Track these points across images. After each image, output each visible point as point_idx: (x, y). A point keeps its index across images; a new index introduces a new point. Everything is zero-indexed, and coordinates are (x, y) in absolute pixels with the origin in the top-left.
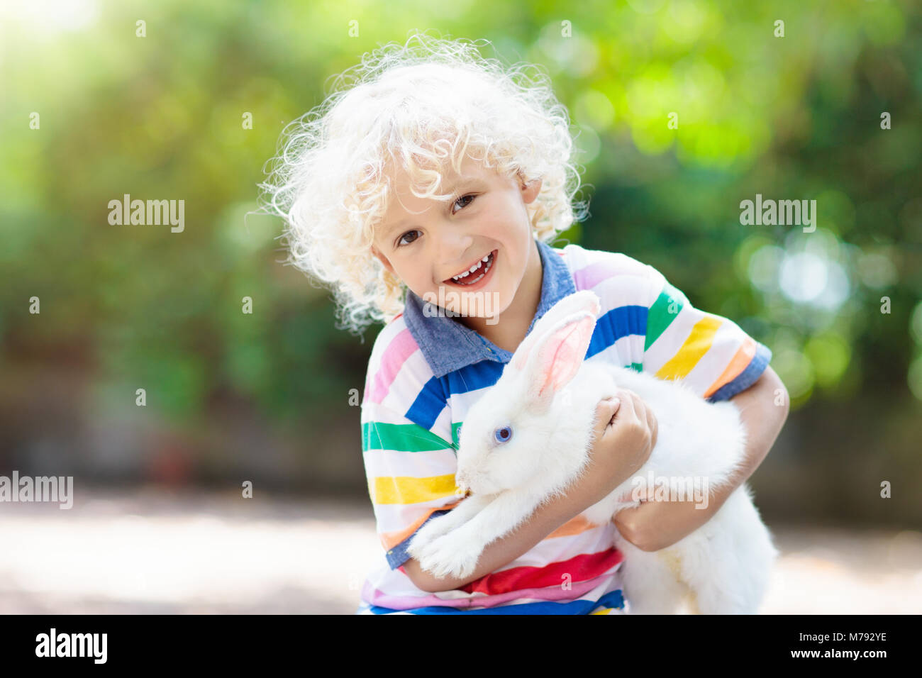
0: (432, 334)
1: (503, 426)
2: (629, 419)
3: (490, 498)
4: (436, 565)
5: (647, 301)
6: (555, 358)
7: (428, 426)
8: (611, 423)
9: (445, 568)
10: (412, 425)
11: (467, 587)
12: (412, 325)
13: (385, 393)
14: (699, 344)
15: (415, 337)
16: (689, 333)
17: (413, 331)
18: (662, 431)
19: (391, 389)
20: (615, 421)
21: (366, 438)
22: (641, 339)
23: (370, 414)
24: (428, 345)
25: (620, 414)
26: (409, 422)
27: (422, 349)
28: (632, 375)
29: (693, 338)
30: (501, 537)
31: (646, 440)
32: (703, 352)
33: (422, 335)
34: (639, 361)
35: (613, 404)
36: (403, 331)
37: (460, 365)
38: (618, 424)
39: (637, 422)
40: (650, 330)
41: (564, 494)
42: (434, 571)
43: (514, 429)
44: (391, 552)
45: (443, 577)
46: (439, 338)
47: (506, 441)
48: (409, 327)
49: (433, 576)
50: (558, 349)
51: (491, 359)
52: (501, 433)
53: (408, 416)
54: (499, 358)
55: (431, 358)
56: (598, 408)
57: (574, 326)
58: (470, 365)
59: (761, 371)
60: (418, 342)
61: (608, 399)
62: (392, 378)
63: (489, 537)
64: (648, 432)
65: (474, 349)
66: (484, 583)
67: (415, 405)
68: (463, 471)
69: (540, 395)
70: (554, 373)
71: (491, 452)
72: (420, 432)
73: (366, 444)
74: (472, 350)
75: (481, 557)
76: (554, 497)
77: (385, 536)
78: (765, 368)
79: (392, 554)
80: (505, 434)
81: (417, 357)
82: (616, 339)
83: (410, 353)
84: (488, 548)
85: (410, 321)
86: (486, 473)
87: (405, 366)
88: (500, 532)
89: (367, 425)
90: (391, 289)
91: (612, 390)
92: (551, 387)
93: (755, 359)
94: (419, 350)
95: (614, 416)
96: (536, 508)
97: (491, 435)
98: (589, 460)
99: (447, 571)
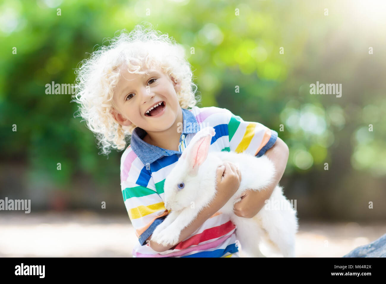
0: (142, 151)
1: (180, 182)
2: (230, 173)
3: (179, 212)
4: (163, 241)
5: (226, 122)
6: (197, 153)
7: (146, 186)
8: (223, 176)
9: (167, 242)
10: (139, 186)
11: (173, 248)
12: (134, 149)
13: (127, 176)
14: (250, 135)
15: (136, 153)
16: (245, 131)
17: (135, 151)
18: (243, 173)
19: (129, 174)
20: (224, 175)
21: (124, 196)
22: (227, 137)
23: (124, 186)
24: (141, 155)
25: (226, 172)
26: (137, 185)
27: (139, 157)
28: (226, 153)
29: (247, 132)
30: (187, 226)
31: (238, 179)
32: (252, 137)
33: (138, 152)
34: (228, 146)
35: (223, 168)
36: (131, 151)
37: (154, 160)
38: (226, 175)
39: (233, 174)
40: (230, 133)
41: (208, 206)
42: (163, 244)
43: (185, 183)
44: (140, 237)
45: (166, 246)
46: (145, 152)
47: (182, 188)
48: (133, 149)
49: (163, 246)
50: (198, 149)
51: (165, 155)
52: (180, 185)
53: (137, 183)
54: (169, 155)
55: (143, 159)
56: (217, 171)
57: (203, 139)
58: (158, 160)
59: (275, 140)
60: (137, 154)
61: (220, 167)
62: (129, 170)
63: (182, 227)
64: (238, 177)
65: (159, 153)
66: (179, 246)
67: (139, 178)
68: (167, 202)
69: (193, 168)
70: (198, 159)
71: (177, 193)
72: (143, 188)
73: (125, 198)
74: (158, 154)
75: (180, 236)
76: (205, 208)
77: (137, 231)
78: (276, 139)
79: (141, 238)
80: (182, 186)
81: (137, 160)
82: (217, 139)
83: (134, 159)
84: (182, 232)
85: (133, 147)
86: (176, 202)
87: (132, 164)
88: (186, 224)
89: (124, 191)
90: (120, 136)
91: (221, 163)
92: (197, 164)
93: (272, 136)
94: (138, 157)
95: (224, 172)
96: (198, 213)
97: (176, 186)
98: (217, 191)
99: (168, 243)
